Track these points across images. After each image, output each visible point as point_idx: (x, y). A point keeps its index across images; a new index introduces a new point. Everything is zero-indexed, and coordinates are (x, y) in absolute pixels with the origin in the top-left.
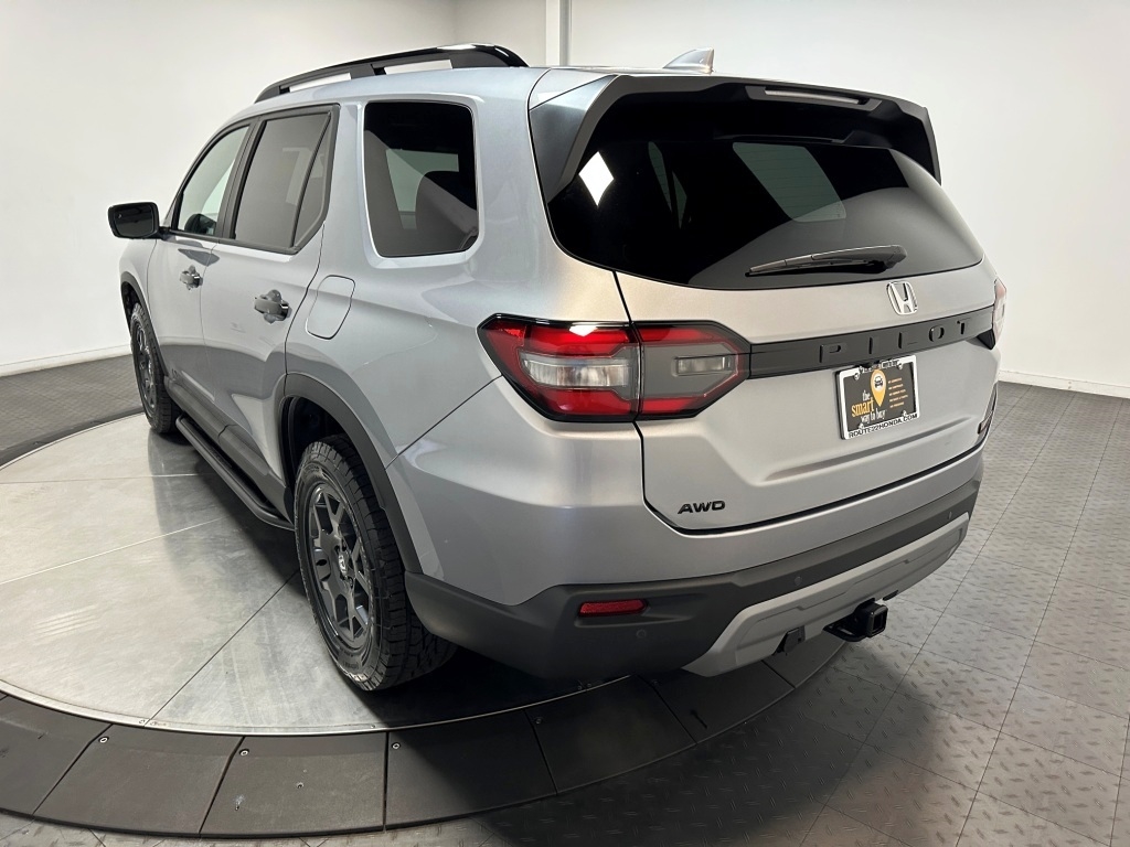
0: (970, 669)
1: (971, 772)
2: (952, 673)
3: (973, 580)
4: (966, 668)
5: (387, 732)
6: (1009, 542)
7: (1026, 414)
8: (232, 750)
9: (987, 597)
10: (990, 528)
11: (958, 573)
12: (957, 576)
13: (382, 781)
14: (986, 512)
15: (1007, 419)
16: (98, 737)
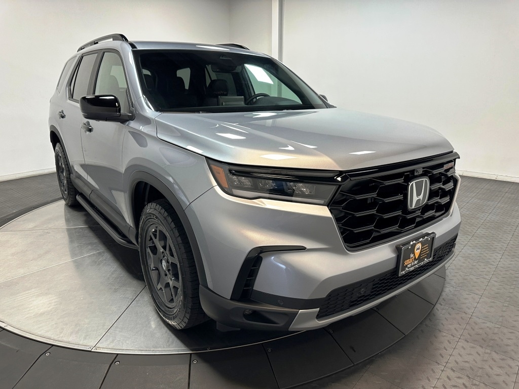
0: (499, 326)
1: (507, 384)
2: (490, 329)
3: (496, 279)
4: (497, 326)
5: (191, 354)
6: (513, 260)
7: (513, 196)
8: (111, 362)
9: (504, 288)
10: (501, 252)
11: (487, 275)
12: (487, 277)
13: (187, 380)
14: (498, 244)
15: (504, 199)
16: (45, 352)
